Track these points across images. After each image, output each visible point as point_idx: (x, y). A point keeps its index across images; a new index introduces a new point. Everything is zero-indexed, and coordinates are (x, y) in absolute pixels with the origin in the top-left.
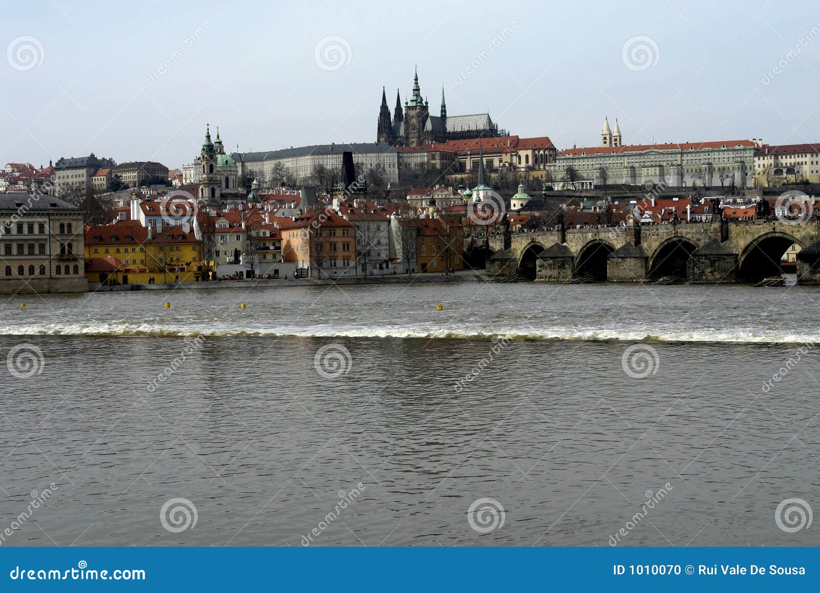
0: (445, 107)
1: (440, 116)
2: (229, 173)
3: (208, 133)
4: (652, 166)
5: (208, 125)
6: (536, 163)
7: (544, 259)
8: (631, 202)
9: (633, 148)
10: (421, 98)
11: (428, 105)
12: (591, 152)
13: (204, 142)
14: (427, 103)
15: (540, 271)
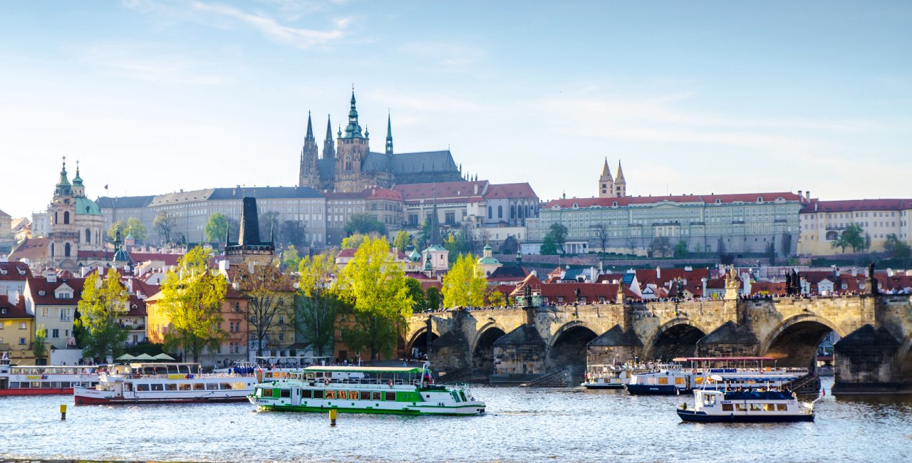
0: (391, 140)
1: (384, 152)
2: (91, 223)
3: (64, 169)
4: (665, 224)
5: (64, 158)
6: (512, 217)
7: (504, 347)
8: (629, 272)
9: (640, 200)
10: (359, 127)
11: (369, 136)
12: (585, 204)
13: (57, 180)
14: (367, 134)
15: (499, 363)
